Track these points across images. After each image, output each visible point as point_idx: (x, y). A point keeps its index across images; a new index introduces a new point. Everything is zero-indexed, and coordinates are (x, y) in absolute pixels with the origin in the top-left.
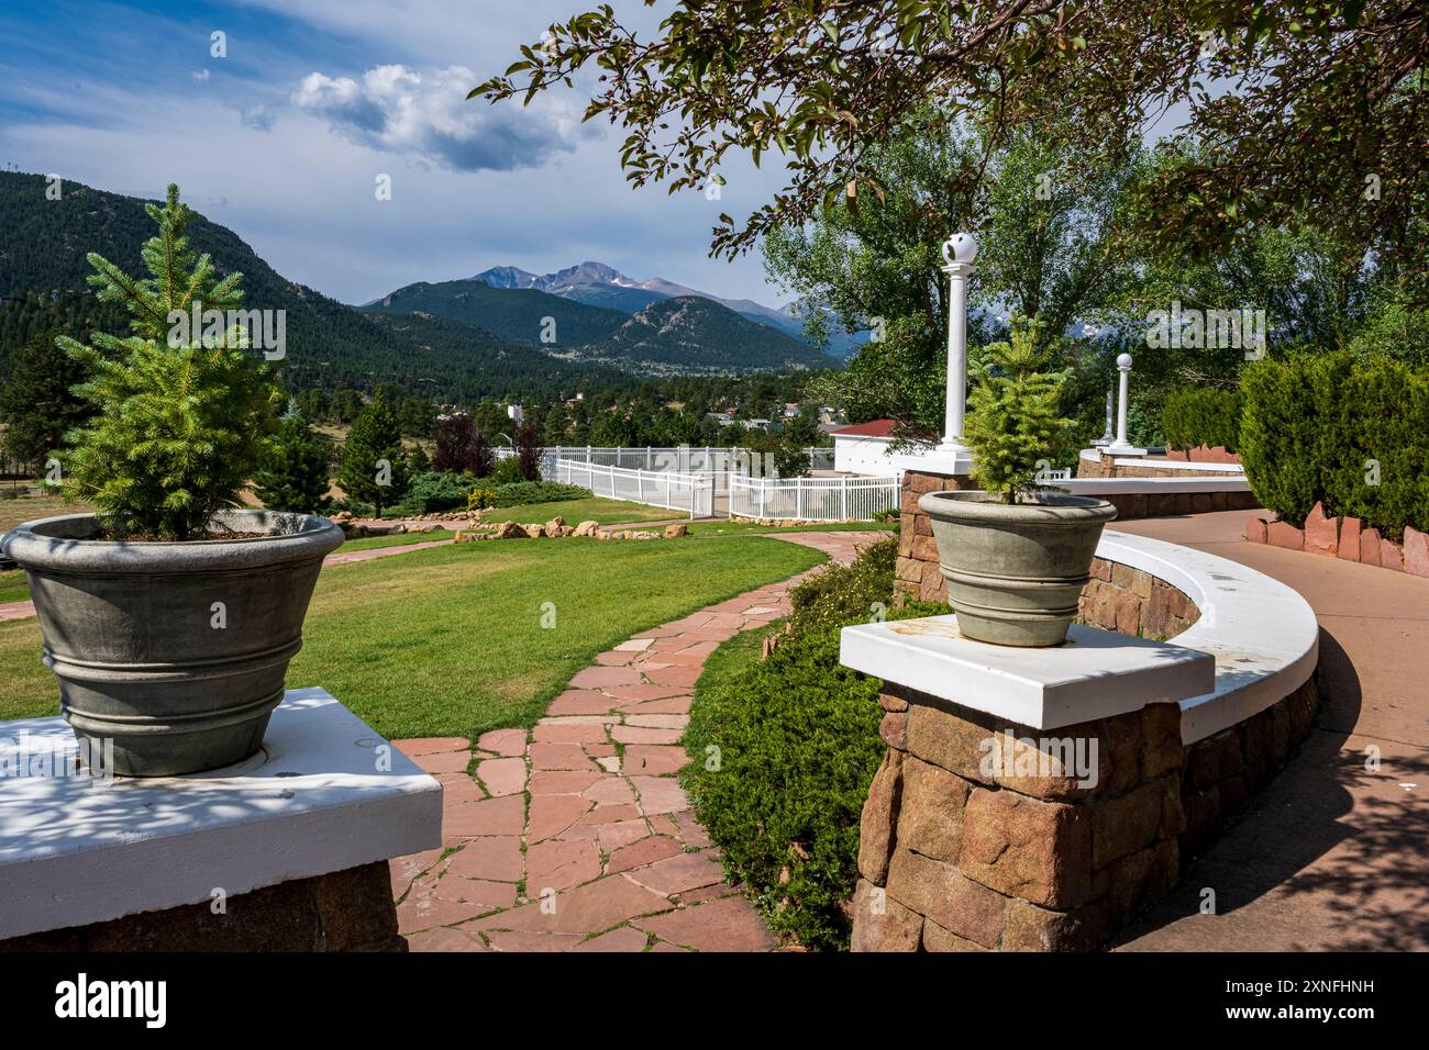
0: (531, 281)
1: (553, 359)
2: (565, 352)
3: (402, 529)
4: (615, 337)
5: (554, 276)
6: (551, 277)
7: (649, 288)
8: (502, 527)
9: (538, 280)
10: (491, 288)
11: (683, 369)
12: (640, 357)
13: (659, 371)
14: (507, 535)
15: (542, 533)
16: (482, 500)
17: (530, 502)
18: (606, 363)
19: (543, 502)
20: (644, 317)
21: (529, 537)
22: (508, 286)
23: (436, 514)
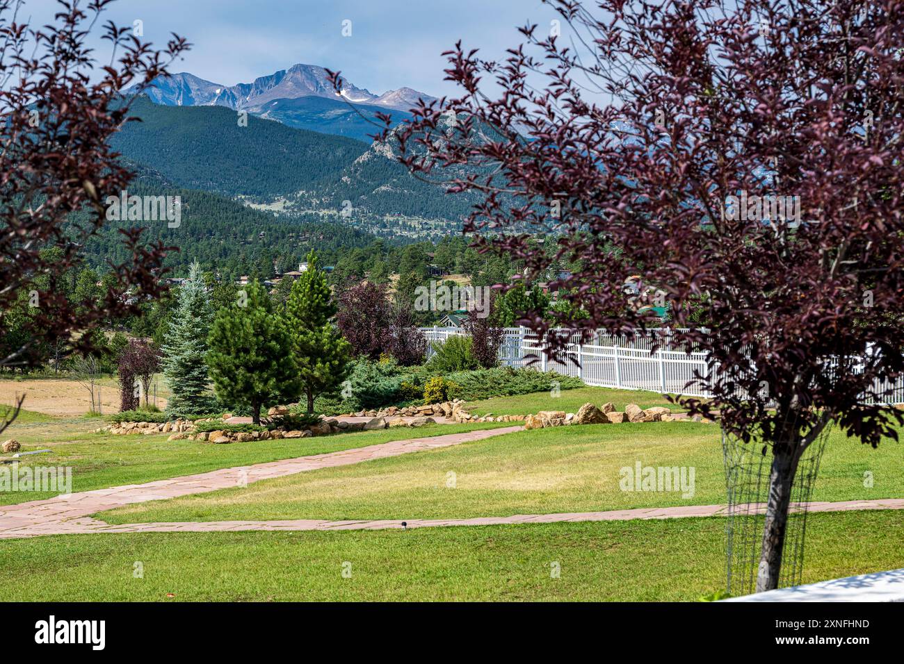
0: (215, 95)
1: (254, 212)
2: (269, 202)
3: (382, 423)
4: (344, 179)
5: (249, 87)
6: (245, 88)
7: (392, 104)
8: (582, 411)
9: (224, 93)
10: (156, 105)
11: (448, 225)
12: (382, 207)
13: (411, 229)
14: (586, 420)
15: (626, 418)
16: (444, 390)
17: (511, 393)
18: (331, 217)
19: (528, 392)
20: (387, 147)
21: (610, 422)
22: (180, 103)
23: (393, 408)
